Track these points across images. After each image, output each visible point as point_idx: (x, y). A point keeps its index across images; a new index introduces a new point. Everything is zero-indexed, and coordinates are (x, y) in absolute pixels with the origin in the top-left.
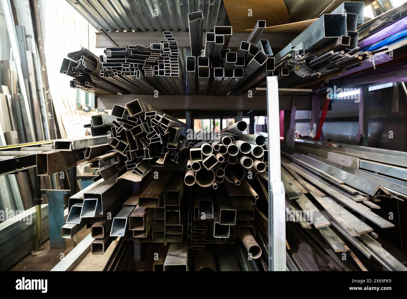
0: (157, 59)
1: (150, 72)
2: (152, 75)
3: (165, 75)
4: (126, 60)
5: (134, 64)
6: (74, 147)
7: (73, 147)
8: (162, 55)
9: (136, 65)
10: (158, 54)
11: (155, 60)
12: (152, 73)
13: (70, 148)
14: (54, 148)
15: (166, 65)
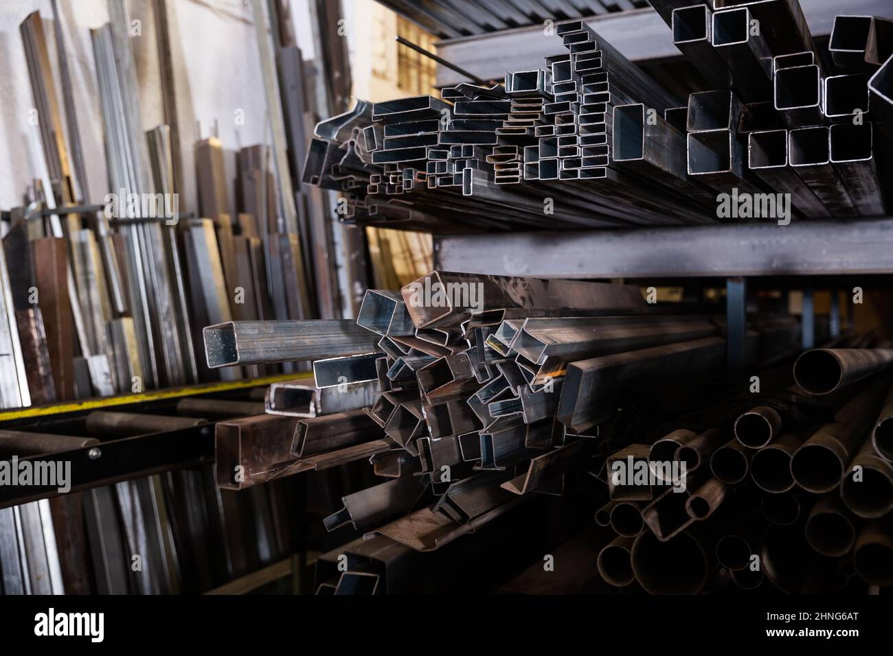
0: (531, 123)
1: (512, 169)
2: (516, 179)
3: (559, 176)
4: (439, 136)
5: (463, 145)
6: (321, 405)
7: (319, 406)
8: (549, 108)
9: (469, 151)
10: (534, 105)
11: (524, 127)
12: (517, 173)
13: (312, 408)
14: (273, 406)
15: (564, 141)
